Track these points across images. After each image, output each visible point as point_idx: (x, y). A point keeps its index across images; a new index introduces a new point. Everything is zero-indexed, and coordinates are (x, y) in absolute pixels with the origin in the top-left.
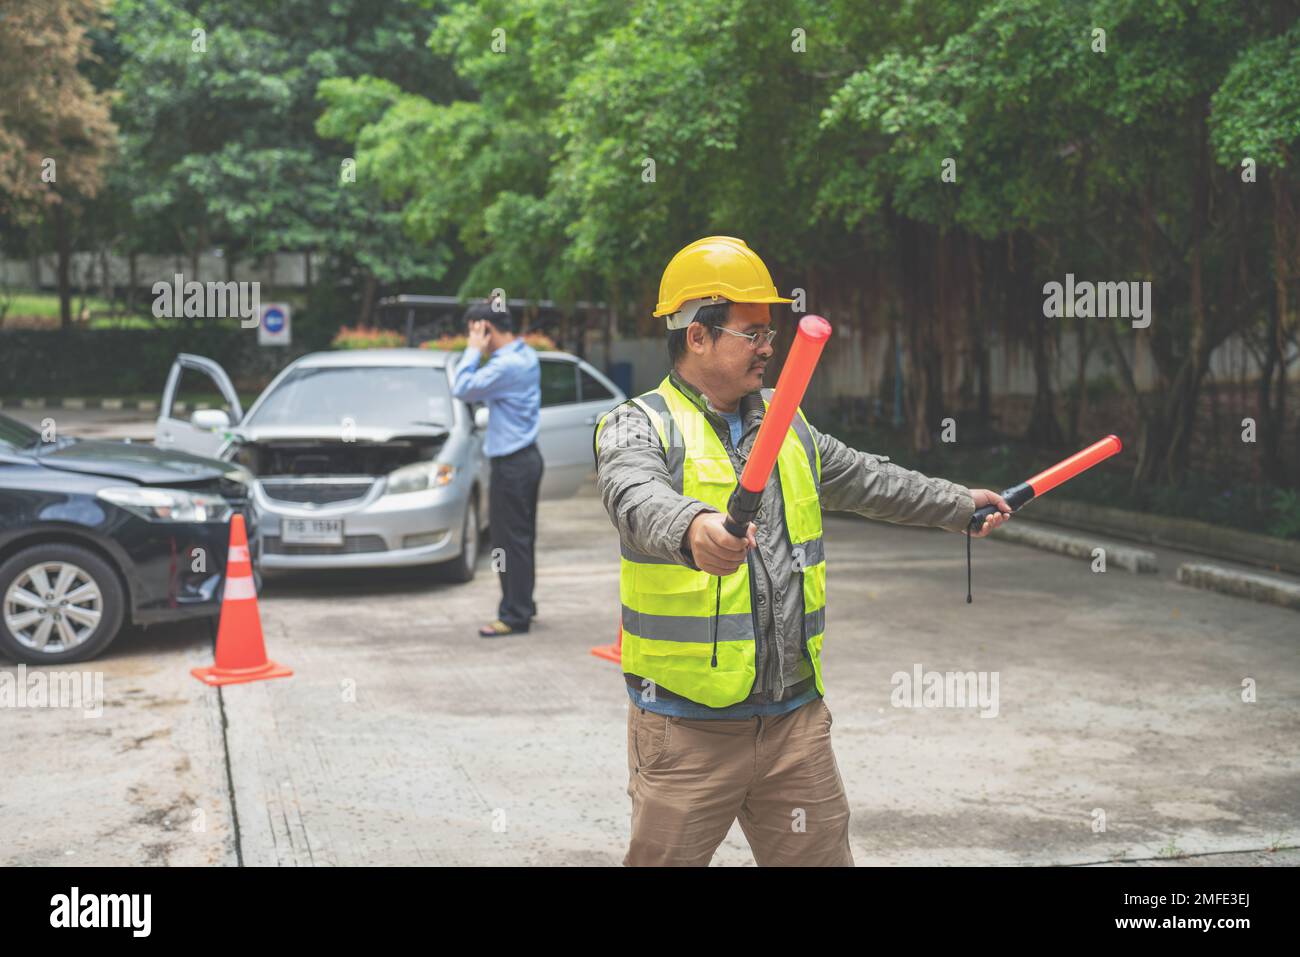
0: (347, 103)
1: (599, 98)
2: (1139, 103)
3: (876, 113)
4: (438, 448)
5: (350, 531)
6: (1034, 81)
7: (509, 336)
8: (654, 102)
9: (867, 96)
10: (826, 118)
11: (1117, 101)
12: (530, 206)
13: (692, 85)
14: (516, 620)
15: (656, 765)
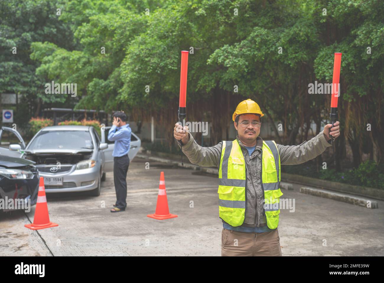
0: (40, 49)
1: (138, 53)
2: (294, 61)
3: (223, 61)
4: (91, 156)
5: (65, 181)
6: (265, 53)
7: (125, 123)
8: (153, 55)
9: (221, 56)
10: (209, 62)
11: (287, 60)
12: (103, 83)
13: (164, 50)
14: (122, 207)
15: (226, 244)
